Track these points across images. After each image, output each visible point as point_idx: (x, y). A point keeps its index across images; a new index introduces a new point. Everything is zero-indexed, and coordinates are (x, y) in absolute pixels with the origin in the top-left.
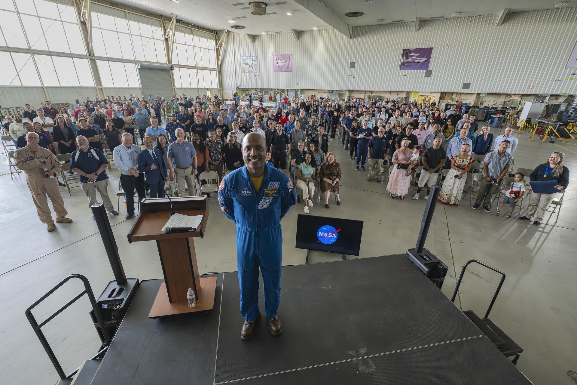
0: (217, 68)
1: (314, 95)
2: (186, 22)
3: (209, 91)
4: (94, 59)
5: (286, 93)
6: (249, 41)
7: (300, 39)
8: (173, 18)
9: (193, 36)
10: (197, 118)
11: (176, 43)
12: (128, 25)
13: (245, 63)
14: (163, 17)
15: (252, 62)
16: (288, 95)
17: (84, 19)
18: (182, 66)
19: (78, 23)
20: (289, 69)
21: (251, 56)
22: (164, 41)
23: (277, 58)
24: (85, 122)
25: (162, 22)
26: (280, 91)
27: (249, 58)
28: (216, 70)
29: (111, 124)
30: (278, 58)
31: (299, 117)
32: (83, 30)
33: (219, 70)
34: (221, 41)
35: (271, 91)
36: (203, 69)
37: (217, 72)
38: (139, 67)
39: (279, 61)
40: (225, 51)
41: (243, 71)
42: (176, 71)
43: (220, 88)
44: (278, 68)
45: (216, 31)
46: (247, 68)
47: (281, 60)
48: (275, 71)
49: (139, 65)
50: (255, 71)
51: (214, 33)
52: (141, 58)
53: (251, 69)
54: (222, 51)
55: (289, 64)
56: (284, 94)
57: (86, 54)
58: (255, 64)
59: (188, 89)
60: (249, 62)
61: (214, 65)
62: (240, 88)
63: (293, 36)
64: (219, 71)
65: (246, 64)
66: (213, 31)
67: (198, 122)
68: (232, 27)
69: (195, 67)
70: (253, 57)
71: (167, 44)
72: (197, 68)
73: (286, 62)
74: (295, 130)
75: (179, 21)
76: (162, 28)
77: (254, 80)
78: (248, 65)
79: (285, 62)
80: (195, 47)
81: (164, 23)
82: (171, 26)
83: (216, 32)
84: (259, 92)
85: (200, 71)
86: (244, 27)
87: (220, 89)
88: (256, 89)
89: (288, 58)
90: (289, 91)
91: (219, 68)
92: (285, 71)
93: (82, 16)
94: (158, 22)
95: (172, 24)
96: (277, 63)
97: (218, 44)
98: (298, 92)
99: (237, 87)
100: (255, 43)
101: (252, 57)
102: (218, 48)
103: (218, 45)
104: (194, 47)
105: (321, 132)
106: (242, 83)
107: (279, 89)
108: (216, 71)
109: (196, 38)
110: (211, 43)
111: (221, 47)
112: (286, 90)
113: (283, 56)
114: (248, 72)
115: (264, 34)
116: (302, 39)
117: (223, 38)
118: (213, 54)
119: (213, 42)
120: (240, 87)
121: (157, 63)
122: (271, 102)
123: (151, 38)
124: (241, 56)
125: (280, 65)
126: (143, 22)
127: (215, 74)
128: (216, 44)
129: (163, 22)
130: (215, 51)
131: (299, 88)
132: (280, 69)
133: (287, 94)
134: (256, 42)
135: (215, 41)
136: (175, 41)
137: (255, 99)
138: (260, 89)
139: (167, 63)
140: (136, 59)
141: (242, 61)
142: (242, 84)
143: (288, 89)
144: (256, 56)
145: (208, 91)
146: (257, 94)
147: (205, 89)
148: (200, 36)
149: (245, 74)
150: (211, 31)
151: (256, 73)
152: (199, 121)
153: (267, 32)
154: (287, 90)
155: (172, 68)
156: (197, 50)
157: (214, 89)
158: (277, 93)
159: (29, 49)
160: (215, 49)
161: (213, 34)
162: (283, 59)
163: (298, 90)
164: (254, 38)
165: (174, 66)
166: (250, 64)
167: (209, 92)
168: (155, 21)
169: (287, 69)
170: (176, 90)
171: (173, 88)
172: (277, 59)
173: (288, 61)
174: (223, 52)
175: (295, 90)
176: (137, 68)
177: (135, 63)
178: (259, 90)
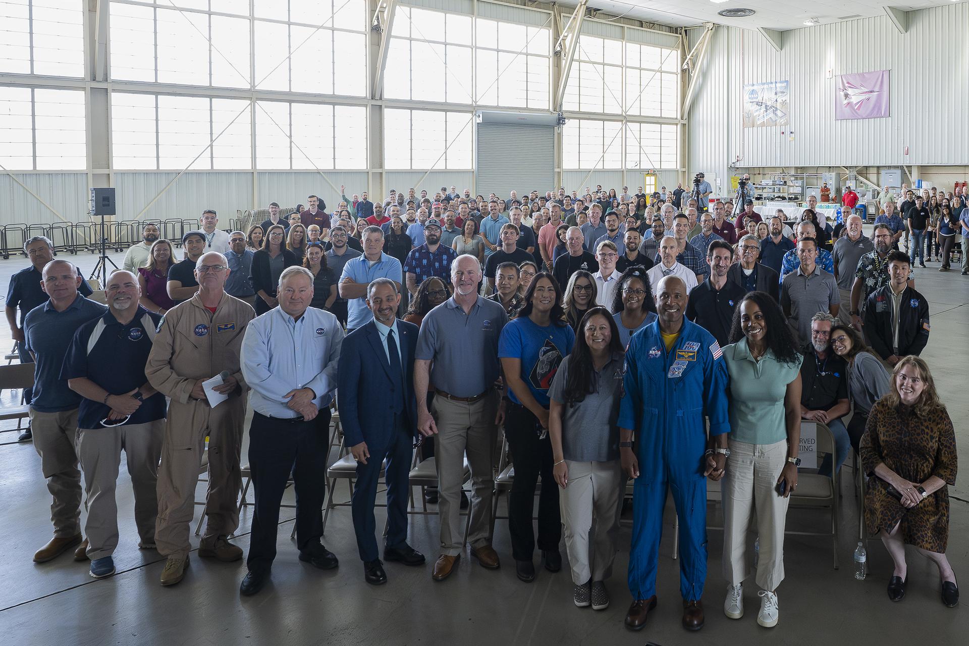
0: (679, 117)
1: (961, 181)
2: (611, 12)
3: (653, 178)
4: (381, 106)
5: (873, 177)
6: (768, 45)
7: (913, 30)
8: (580, 4)
9: (624, 42)
10: (506, 233)
11: (579, 61)
12: (474, 27)
13: (754, 100)
14: (556, 7)
15: (774, 97)
16: (881, 183)
17: (378, 22)
18: (587, 116)
19: (366, 31)
20: (880, 109)
21: (771, 83)
22: (551, 59)
23: (845, 82)
24: (197, 241)
25: (552, 17)
26: (855, 173)
27: (766, 86)
28: (676, 121)
29: (317, 253)
30: (848, 83)
31: (845, 237)
32: (372, 44)
33: (686, 122)
34: (695, 50)
35: (827, 174)
36: (641, 120)
37: (679, 126)
38: (480, 120)
39: (850, 91)
40: (705, 75)
41: (749, 121)
42: (569, 128)
43: (684, 170)
44: (847, 110)
45: (685, 27)
46: (760, 114)
47: (858, 89)
48: (840, 118)
49: (481, 115)
50: (783, 121)
51: (680, 34)
52: (488, 99)
53: (772, 115)
54: (695, 74)
55: (879, 97)
56: (869, 181)
57: (365, 96)
58: (784, 103)
59: (596, 171)
60: (768, 96)
61: (672, 109)
62: (737, 168)
63: (890, 24)
64: (684, 125)
65: (759, 104)
66: (676, 29)
67: (508, 245)
68: (721, 14)
69: (621, 115)
70: (778, 85)
71: (558, 65)
72: (624, 119)
73: (871, 92)
74: (799, 274)
75: (592, 12)
76: (551, 31)
77: (778, 145)
78: (764, 106)
79: (866, 92)
80: (627, 67)
81: (558, 18)
82: (571, 23)
83: (686, 31)
84: (793, 178)
85: (634, 126)
86: (752, 11)
87: (684, 172)
88: (784, 169)
89: (878, 79)
90: (883, 172)
91: (686, 116)
92: (868, 117)
93: (378, 17)
94: (544, 16)
95: (574, 18)
96: (846, 96)
97: (688, 57)
98: (911, 174)
99: (730, 163)
100: (784, 50)
101: (774, 85)
102: (686, 67)
103: (686, 61)
104: (624, 68)
105: (899, 283)
106: (743, 154)
107: (851, 167)
108: (677, 124)
109: (633, 48)
110: (672, 58)
111: (694, 65)
112: (875, 170)
113: (862, 75)
114: (763, 125)
115: (809, 24)
116: (918, 28)
117: (702, 43)
118: (673, 83)
119: (676, 55)
120: (738, 165)
121: (527, 109)
122: (826, 204)
123: (521, 53)
124: (746, 83)
125: (854, 100)
126: (508, 20)
127: (672, 134)
128: (683, 60)
129: (555, 15)
130: (679, 76)
131: (913, 163)
132: (854, 113)
133: (875, 182)
134: (787, 47)
135: (679, 52)
136: (576, 57)
137: (779, 197)
138: (797, 168)
139: (551, 109)
140: (476, 102)
141: (746, 97)
142: (743, 157)
143: (878, 167)
144: (787, 82)
145: (648, 178)
146: (785, 182)
147: (641, 171)
148: (641, 42)
149: (755, 128)
150: (673, 29)
151: (786, 124)
152: (511, 242)
153: (815, 19)
154: (878, 171)
155: (560, 121)
156: (633, 75)
157: (666, 171)
158: (847, 179)
159: (249, 90)
160: (679, 71)
161: (676, 35)
162: (862, 85)
163: (909, 167)
164: (782, 36)
165: (565, 115)
166: (769, 103)
167: (650, 180)
168: (538, 15)
169: (875, 112)
170: (564, 177)
171: (557, 170)
172: (847, 85)
173: (877, 89)
174: (698, 77)
175: (901, 167)
176: (474, 124)
177: (472, 112)
178: (793, 172)
